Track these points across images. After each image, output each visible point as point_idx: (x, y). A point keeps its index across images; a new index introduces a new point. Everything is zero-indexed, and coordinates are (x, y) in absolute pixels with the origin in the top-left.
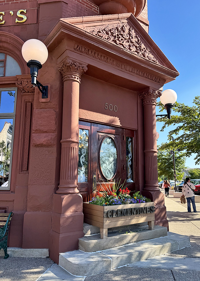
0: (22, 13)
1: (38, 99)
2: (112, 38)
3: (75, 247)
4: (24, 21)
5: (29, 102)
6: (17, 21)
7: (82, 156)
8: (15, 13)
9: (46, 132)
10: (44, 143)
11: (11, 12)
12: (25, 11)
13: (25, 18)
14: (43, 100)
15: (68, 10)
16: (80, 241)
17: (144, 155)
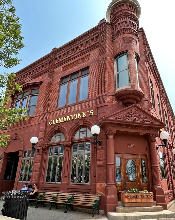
0: (92, 111)
1: (98, 146)
2: (126, 118)
3: (115, 210)
4: (92, 114)
5: (95, 147)
6: (90, 115)
7: (118, 170)
8: (89, 112)
9: (101, 160)
10: (101, 165)
11: (88, 112)
12: (93, 111)
13: (93, 113)
14: (100, 147)
15: (108, 108)
16: (116, 208)
17: (151, 167)
